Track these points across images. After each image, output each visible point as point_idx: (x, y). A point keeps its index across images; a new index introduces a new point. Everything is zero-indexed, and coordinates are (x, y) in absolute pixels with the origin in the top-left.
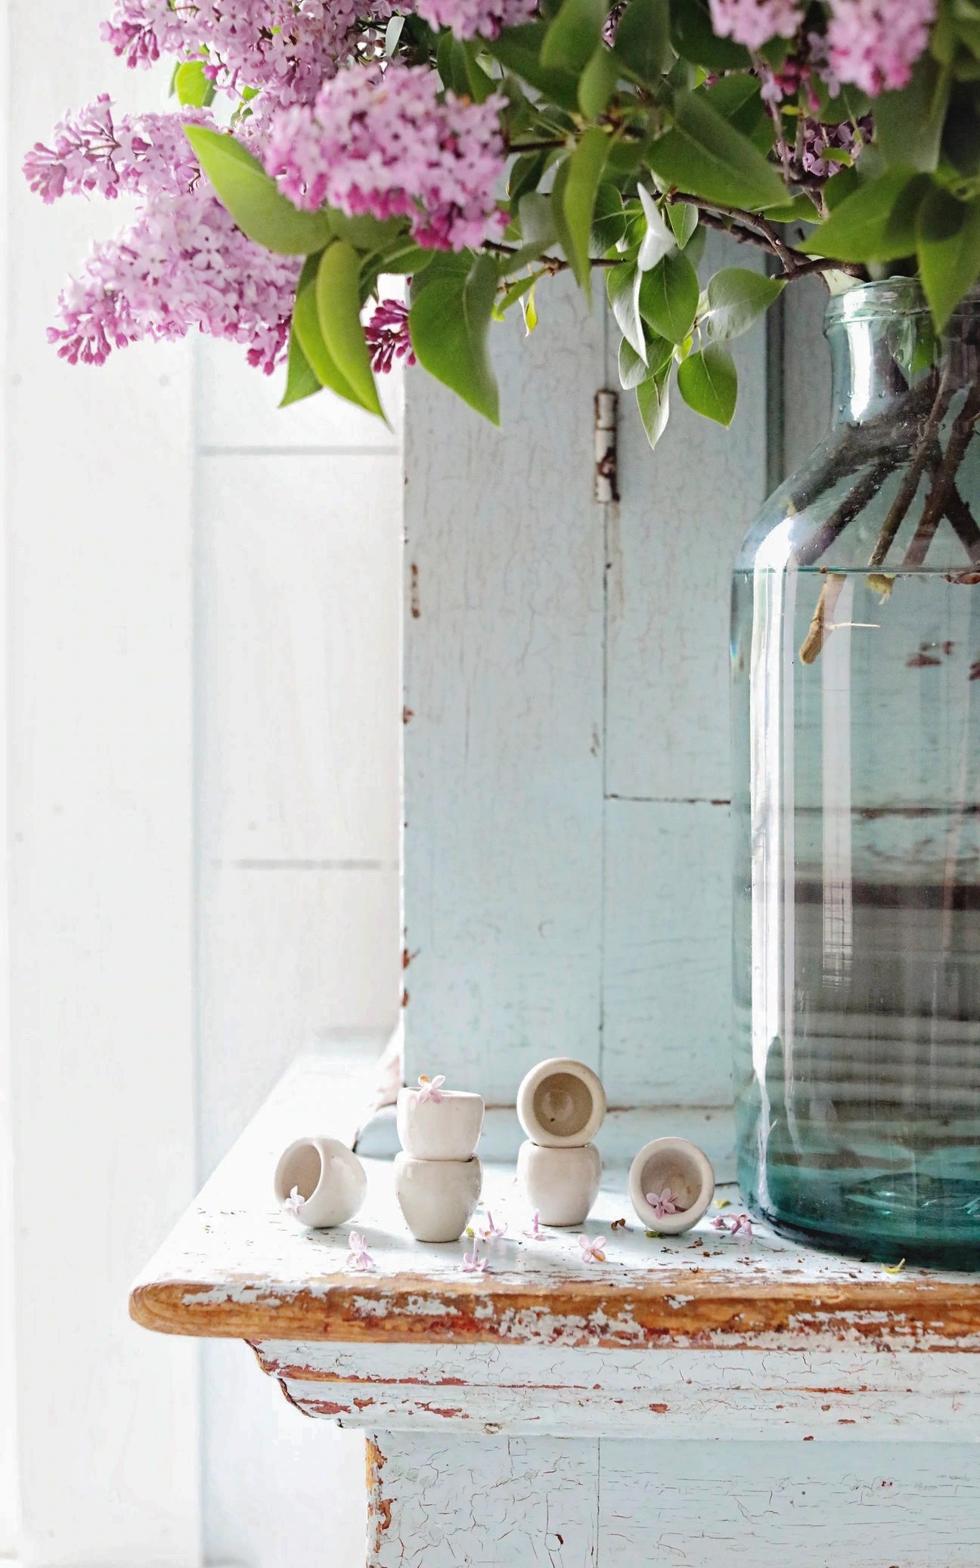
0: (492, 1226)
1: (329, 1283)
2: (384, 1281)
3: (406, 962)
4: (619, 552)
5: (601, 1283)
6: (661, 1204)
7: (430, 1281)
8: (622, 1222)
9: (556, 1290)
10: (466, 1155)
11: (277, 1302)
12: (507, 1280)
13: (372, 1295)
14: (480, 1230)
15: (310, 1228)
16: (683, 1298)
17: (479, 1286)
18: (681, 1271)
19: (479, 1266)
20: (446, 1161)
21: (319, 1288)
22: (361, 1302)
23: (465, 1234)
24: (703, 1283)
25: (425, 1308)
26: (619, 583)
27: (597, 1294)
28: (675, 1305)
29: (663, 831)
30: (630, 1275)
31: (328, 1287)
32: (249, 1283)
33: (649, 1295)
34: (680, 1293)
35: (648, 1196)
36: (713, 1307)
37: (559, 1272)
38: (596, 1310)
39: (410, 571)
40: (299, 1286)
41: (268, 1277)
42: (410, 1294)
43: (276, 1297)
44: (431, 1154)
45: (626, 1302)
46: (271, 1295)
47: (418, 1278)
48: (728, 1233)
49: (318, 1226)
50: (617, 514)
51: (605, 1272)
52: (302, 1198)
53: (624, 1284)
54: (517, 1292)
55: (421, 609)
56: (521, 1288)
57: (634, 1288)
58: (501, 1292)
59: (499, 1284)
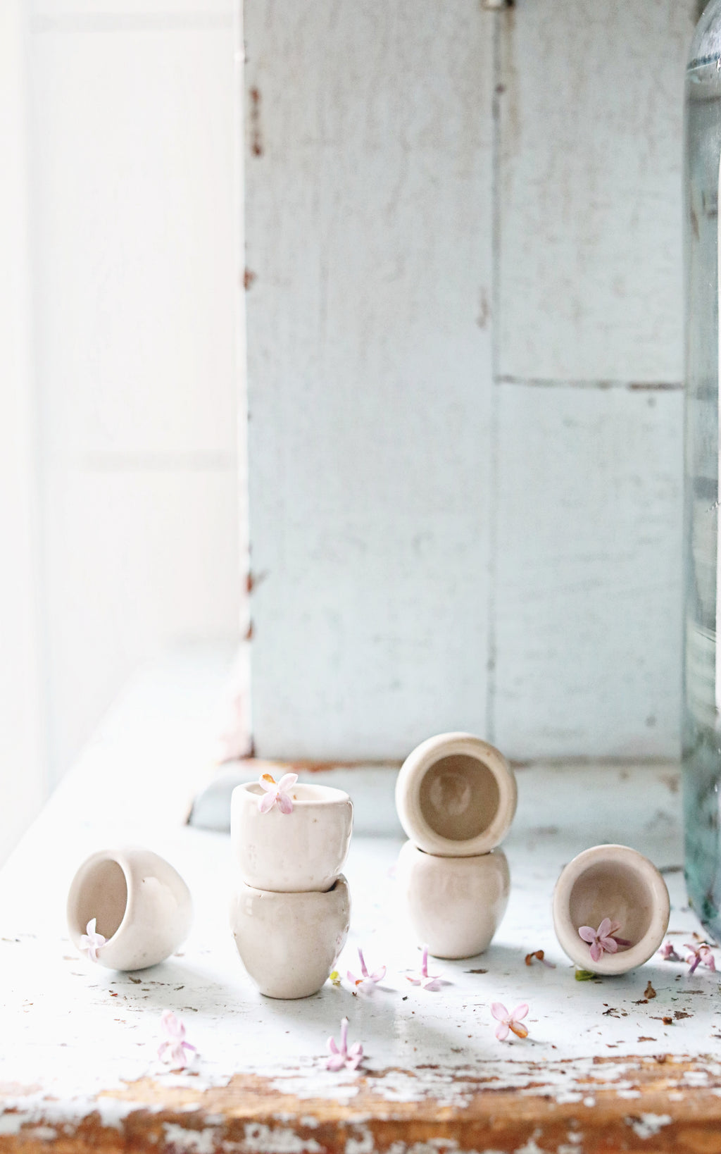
0: (364, 970)
1: (133, 1099)
2: (211, 1095)
3: (250, 585)
4: (512, 71)
5: (532, 1092)
6: (598, 939)
7: (276, 1093)
8: (540, 955)
9: (466, 1110)
10: (329, 882)
11: (49, 1133)
12: (392, 1089)
13: (192, 1122)
14: (349, 974)
15: (115, 971)
16: (654, 1121)
17: (351, 1105)
18: (640, 1060)
19: (350, 1059)
20: (300, 892)
21: (114, 1111)
22: (175, 1135)
23: (329, 982)
24: (679, 1088)
25: (271, 1141)
26: (513, 111)
27: (528, 1115)
28: (642, 1132)
29: (569, 423)
30: (571, 1074)
31: (126, 1108)
32: (10, 1103)
33: (604, 1118)
34: (649, 1111)
35: (580, 929)
36: (699, 1134)
37: (467, 1067)
38: (525, 1143)
39: (248, 98)
40: (82, 1108)
41: (39, 1088)
42: (248, 1120)
43: (50, 1125)
44: (278, 883)
45: (571, 1129)
46: (41, 1123)
47: (261, 1089)
48: (685, 968)
49: (126, 968)
50: (511, 24)
51: (534, 1067)
52: (102, 938)
53: (564, 1091)
54: (407, 1116)
55: (265, 143)
56: (413, 1107)
57: (580, 1104)
58: (383, 1116)
59: (378, 1098)
